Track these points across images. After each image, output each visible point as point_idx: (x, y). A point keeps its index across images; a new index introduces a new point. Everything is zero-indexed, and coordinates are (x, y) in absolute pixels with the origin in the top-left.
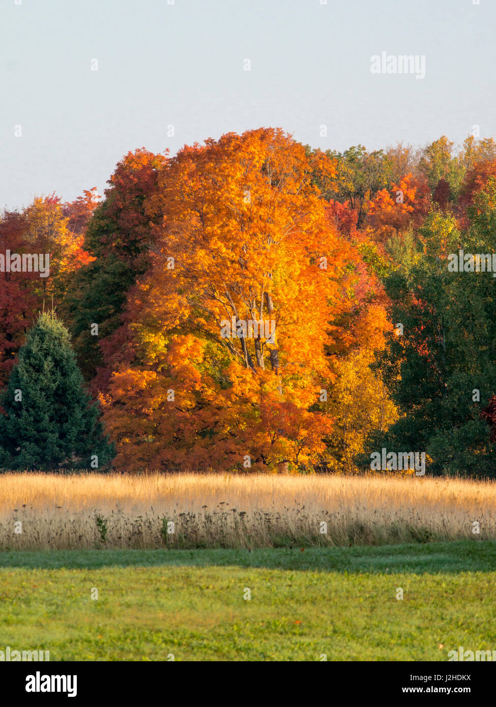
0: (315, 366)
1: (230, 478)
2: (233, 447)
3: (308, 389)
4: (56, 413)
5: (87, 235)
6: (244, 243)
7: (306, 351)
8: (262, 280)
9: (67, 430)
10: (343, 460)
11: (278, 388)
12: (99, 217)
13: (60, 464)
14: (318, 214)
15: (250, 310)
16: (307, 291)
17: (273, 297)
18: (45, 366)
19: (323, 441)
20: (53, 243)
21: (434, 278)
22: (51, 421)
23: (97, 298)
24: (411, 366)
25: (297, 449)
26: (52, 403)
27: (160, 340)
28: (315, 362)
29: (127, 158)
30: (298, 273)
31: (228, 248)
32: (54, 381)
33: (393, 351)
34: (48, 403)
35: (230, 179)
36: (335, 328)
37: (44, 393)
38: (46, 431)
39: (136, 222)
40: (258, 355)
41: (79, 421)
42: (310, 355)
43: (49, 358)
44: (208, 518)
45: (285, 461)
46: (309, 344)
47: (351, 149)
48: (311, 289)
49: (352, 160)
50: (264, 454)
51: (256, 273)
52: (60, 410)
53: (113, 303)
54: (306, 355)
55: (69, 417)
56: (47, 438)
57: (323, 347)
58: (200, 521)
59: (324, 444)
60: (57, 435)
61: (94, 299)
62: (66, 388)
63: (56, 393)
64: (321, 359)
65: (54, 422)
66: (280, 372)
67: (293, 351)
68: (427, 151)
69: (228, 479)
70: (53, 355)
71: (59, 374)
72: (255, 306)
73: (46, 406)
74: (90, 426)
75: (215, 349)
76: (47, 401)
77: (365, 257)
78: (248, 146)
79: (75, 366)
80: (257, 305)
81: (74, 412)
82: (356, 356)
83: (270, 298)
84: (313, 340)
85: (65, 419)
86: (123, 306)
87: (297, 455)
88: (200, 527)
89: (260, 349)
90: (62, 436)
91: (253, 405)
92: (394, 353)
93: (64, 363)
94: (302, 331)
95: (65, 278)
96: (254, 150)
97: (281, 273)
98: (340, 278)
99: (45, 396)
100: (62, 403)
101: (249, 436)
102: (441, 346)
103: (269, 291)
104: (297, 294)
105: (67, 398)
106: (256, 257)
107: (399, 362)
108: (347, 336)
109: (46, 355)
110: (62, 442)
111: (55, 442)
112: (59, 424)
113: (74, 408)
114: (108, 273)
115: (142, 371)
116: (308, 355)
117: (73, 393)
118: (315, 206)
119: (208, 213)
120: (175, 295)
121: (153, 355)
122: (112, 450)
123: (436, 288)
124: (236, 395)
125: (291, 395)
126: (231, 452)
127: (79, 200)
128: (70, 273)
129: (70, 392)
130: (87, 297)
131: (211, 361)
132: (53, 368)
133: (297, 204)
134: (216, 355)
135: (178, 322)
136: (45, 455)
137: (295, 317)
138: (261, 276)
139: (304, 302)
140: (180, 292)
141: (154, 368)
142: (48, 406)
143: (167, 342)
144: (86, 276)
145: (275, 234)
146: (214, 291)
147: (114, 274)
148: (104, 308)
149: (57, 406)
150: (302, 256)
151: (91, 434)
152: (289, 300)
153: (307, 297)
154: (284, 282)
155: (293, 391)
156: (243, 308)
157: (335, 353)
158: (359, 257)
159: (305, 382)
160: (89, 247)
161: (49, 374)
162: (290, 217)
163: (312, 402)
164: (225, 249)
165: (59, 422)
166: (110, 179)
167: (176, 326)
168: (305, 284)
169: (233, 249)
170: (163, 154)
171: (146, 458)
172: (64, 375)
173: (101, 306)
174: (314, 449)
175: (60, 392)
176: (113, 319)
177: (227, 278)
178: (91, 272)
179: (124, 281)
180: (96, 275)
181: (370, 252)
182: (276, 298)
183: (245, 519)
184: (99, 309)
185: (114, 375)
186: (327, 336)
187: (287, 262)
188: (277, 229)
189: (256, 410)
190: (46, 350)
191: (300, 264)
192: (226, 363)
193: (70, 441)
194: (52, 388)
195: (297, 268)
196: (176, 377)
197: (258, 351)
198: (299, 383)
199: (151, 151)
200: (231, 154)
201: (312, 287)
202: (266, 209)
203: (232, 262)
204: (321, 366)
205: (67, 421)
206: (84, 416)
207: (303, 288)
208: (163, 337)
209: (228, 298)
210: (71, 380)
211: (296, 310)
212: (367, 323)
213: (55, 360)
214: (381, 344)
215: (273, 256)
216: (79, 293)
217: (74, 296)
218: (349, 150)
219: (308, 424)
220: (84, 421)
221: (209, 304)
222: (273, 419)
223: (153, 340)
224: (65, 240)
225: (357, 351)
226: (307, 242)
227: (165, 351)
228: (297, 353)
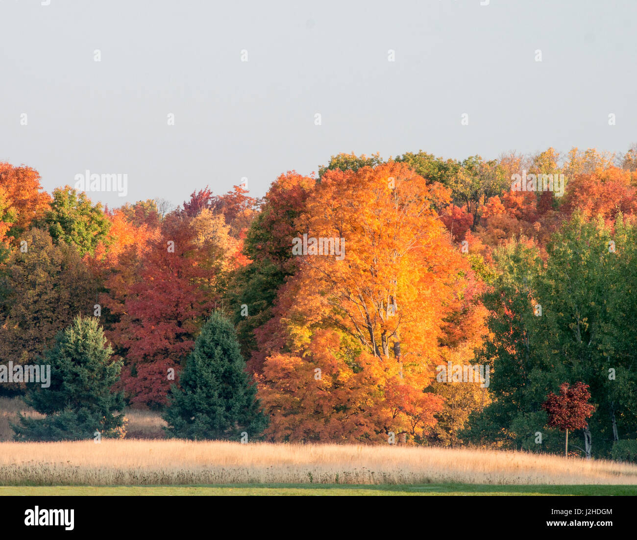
0: (430, 356)
1: (361, 448)
2: (362, 421)
3: (424, 374)
4: (224, 391)
5: (246, 241)
6: (375, 256)
7: (422, 343)
8: (389, 286)
9: (232, 404)
10: (451, 432)
11: (399, 373)
12: (255, 228)
13: (225, 431)
14: (436, 233)
15: (379, 310)
16: (424, 294)
17: (397, 300)
18: (216, 354)
19: (435, 416)
20: (217, 246)
21: (521, 294)
22: (219, 397)
23: (253, 294)
24: (502, 362)
25: (414, 423)
26: (221, 383)
27: (305, 333)
28: (430, 352)
29: (280, 178)
30: (418, 280)
31: (362, 259)
32: (223, 366)
33: (488, 350)
34: (218, 383)
35: (364, 204)
36: (447, 324)
37: (214, 375)
38: (215, 405)
39: (287, 232)
40: (384, 346)
41: (242, 398)
42: (426, 347)
43: (219, 348)
44: (357, 475)
45: (404, 432)
46: (425, 338)
47: (469, 158)
48: (428, 293)
49: (470, 168)
50: (387, 426)
51: (384, 280)
52: (227, 389)
53: (266, 298)
54: (423, 346)
55: (234, 394)
56: (216, 410)
57: (437, 340)
58: (353, 475)
59: (435, 419)
60: (224, 408)
61: (251, 295)
62: (232, 371)
63: (224, 376)
64: (435, 350)
65: (222, 398)
66: (401, 359)
67: (412, 343)
68: (536, 160)
69: (360, 449)
70: (222, 345)
71: (227, 360)
72: (382, 306)
73: (216, 385)
74: (250, 401)
75: (349, 341)
76: (217, 381)
77: (473, 266)
78: (380, 178)
79: (240, 355)
80: (384, 305)
81: (238, 390)
82: (463, 348)
83: (395, 301)
84: (428, 334)
85: (231, 395)
86: (274, 301)
87: (413, 428)
88: (353, 478)
89: (385, 341)
90: (228, 409)
91: (379, 386)
92: (489, 352)
93: (231, 352)
94: (420, 327)
95: (226, 276)
96: (384, 181)
97: (403, 280)
98: (452, 283)
99: (215, 377)
100: (229, 383)
101: (375, 412)
102: (526, 347)
103: (395, 295)
104: (416, 297)
105: (233, 379)
106: (384, 267)
107: (493, 359)
108: (458, 331)
109: (217, 344)
110: (228, 414)
111: (222, 413)
112: (225, 400)
113: (237, 387)
114: (263, 274)
115: (291, 356)
116: (424, 346)
117: (237, 376)
118: (432, 226)
119: (346, 231)
120: (318, 296)
121: (299, 344)
122: (267, 421)
123: (523, 302)
124: (366, 378)
125: (409, 378)
126: (360, 424)
127: (229, 194)
128: (231, 272)
129: (235, 375)
130: (245, 293)
131: (346, 350)
132: (221, 355)
133: (418, 225)
134: (350, 345)
135: (320, 318)
136: (214, 424)
137: (414, 316)
138: (388, 283)
139: (423, 303)
140: (322, 294)
141: (300, 355)
142: (218, 386)
143: (310, 334)
144: (244, 276)
145: (399, 249)
146: (350, 293)
147: (267, 275)
148: (258, 303)
149: (224, 385)
150: (422, 266)
151: (251, 408)
152: (410, 303)
153: (424, 300)
154: (406, 287)
155: (411, 375)
156: (373, 307)
157: (447, 345)
158: (468, 266)
159: (421, 368)
160: (247, 252)
161: (219, 360)
162: (412, 235)
163: (427, 384)
164: (359, 260)
165: (225, 398)
166: (265, 196)
167: (319, 321)
168: (423, 289)
169: (366, 259)
170: (310, 176)
171: (291, 427)
172: (231, 361)
173: (256, 301)
174: (427, 424)
175: (227, 375)
176: (266, 312)
177: (360, 284)
178: (249, 273)
179: (275, 281)
180: (252, 275)
181: (477, 262)
182: (399, 301)
183: (374, 475)
184: (255, 303)
185: (267, 359)
186: (440, 331)
187: (409, 271)
188: (402, 245)
189: (380, 390)
190: (217, 341)
191: (419, 273)
192: (357, 352)
193: (234, 413)
194: (221, 371)
195: (417, 276)
196: (318, 362)
197: (384, 343)
198: (417, 369)
199: (299, 174)
200: (366, 184)
201: (429, 291)
202: (393, 229)
203: (365, 271)
204: (435, 356)
205: (232, 398)
206: (245, 394)
207: (421, 292)
208: (307, 330)
209: (361, 299)
210: (236, 365)
211: (415, 311)
212: (473, 321)
213: (223, 349)
214: (480, 344)
215: (398, 267)
216: (238, 290)
217: (233, 292)
218: (467, 159)
219: (422, 403)
220: (246, 398)
221: (345, 305)
222: (395, 398)
223: (300, 332)
224: (226, 244)
225: (464, 344)
226: (427, 254)
227: (309, 341)
228: (416, 345)
